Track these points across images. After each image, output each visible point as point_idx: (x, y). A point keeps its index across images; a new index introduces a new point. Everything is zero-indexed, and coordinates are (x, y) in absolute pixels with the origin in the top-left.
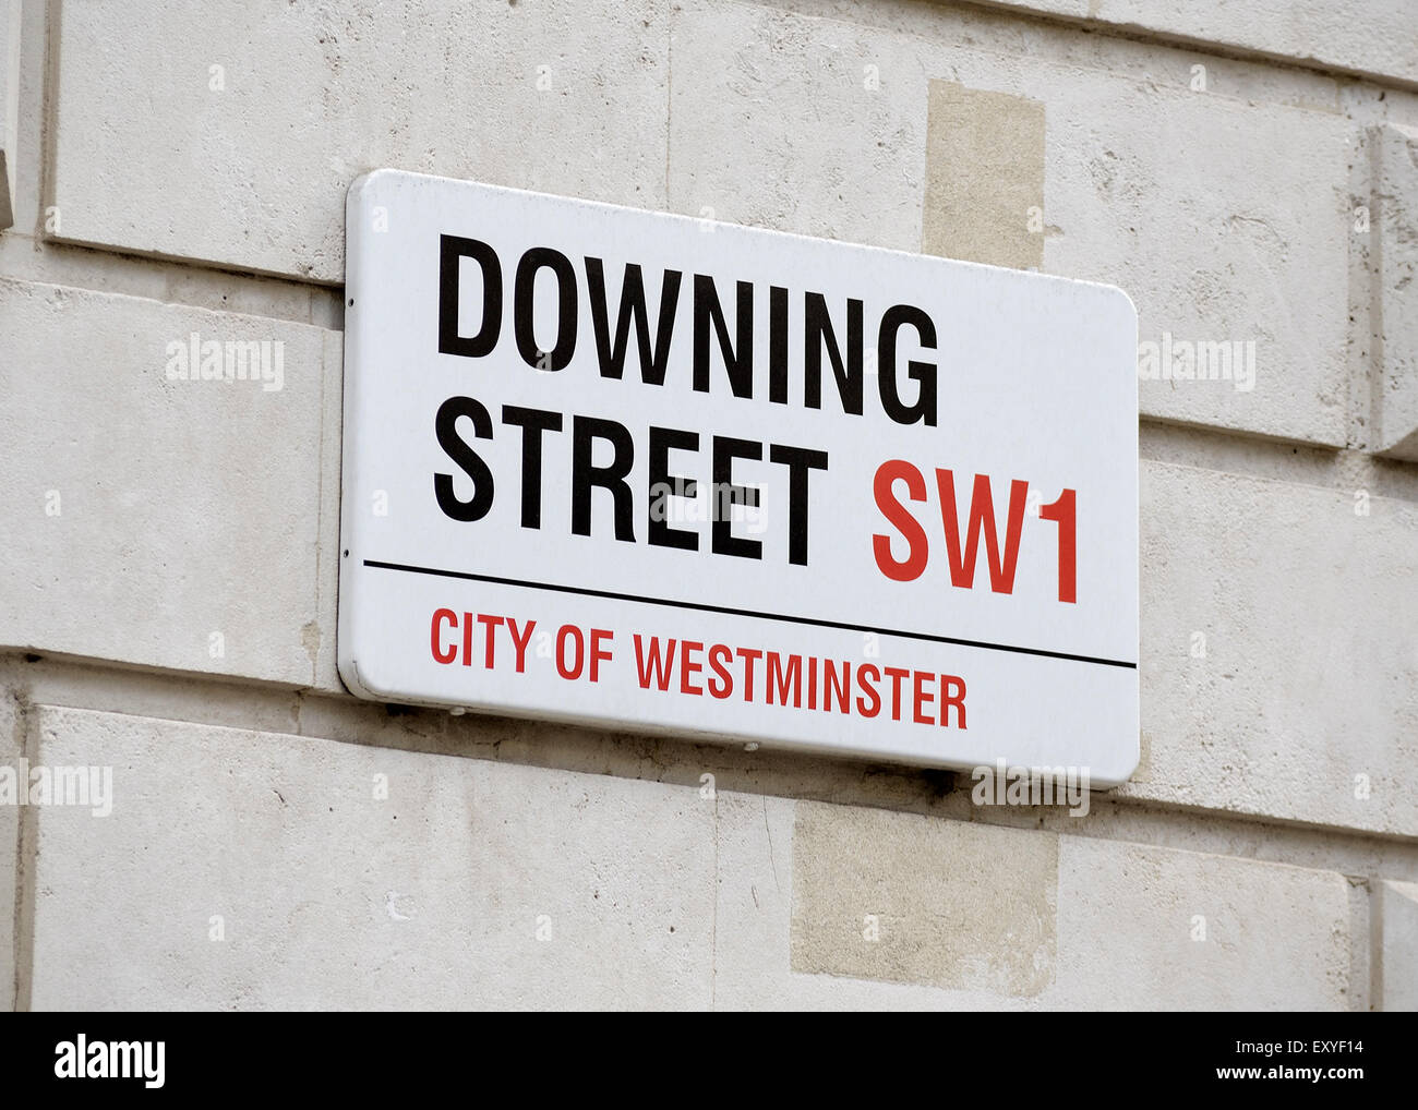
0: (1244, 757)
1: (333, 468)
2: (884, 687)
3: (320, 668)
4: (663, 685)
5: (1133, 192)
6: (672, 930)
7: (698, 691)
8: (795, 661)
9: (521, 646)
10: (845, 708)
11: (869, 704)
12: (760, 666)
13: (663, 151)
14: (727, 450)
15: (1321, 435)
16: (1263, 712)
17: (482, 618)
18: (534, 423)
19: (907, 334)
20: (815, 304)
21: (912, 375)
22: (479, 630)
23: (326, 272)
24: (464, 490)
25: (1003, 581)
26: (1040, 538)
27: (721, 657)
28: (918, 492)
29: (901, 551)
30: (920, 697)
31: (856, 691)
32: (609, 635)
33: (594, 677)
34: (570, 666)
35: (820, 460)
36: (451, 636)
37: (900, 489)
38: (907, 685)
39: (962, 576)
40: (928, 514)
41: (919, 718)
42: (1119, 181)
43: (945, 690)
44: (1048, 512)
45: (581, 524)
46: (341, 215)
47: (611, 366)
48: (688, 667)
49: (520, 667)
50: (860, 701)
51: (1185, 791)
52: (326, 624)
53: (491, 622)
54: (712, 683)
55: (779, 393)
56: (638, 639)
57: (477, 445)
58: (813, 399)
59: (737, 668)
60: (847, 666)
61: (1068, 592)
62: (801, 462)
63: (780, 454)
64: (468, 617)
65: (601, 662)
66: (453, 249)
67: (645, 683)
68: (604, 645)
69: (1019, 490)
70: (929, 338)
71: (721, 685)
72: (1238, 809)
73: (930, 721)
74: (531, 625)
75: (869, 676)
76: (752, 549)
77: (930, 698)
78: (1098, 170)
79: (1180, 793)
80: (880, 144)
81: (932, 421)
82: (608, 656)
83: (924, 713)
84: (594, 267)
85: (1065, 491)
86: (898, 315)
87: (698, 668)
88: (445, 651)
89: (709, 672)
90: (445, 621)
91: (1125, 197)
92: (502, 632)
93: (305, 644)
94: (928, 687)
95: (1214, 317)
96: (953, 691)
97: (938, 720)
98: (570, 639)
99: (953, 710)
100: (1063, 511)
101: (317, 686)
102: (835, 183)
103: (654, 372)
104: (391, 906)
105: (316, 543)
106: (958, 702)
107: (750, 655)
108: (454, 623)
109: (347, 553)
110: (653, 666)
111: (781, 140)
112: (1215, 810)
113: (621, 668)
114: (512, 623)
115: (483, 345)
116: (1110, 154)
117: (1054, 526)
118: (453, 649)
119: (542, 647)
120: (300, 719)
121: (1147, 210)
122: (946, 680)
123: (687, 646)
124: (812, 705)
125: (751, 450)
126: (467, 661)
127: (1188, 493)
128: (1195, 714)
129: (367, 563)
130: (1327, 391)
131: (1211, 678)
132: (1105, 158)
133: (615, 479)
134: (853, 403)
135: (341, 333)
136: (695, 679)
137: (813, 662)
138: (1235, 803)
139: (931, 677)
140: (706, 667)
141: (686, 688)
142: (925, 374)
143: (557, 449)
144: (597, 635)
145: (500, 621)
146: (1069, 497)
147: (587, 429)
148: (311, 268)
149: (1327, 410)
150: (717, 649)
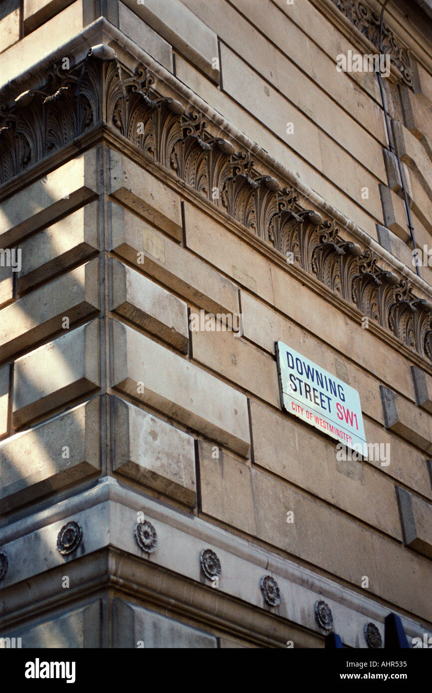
2: (343, 434)
3: (280, 406)
4: (318, 423)
8: (332, 426)
9: (302, 411)
12: (329, 425)
14: (321, 394)
15: (382, 423)
17: (297, 405)
18: (300, 381)
19: (341, 389)
20: (330, 380)
21: (342, 395)
22: (297, 407)
24: (294, 387)
28: (341, 409)
29: (340, 415)
30: (347, 438)
32: (312, 414)
33: (311, 419)
34: (308, 417)
36: (294, 407)
37: (339, 407)
38: (345, 435)
39: (347, 422)
40: (342, 412)
41: (348, 441)
43: (349, 438)
45: (307, 397)
47: (308, 377)
49: (302, 414)
52: (281, 401)
53: (299, 406)
54: (324, 426)
55: (327, 390)
56: (315, 416)
57: (294, 382)
58: (331, 392)
59: (326, 425)
60: (338, 430)
62: (329, 399)
63: (326, 397)
66: (288, 353)
67: (316, 423)
74: (303, 409)
76: (325, 408)
81: (345, 402)
82: (312, 417)
84: (304, 363)
86: (339, 386)
87: (322, 423)
92: (300, 408)
93: (279, 403)
98: (307, 412)
101: (280, 408)
103: (313, 380)
105: (277, 390)
106: (351, 440)
107: (327, 423)
108: (294, 405)
109: (283, 391)
110: (317, 420)
113: (314, 419)
115: (293, 368)
119: (304, 412)
125: (323, 395)
126: (296, 410)
129: (285, 393)
130: (382, 418)
133: (309, 392)
134: (335, 395)
135: (278, 363)
137: (335, 428)
139: (348, 435)
141: (321, 425)
143: (303, 385)
144: (310, 413)
147: (306, 384)
148: (274, 353)
149: (382, 420)
150: (324, 421)
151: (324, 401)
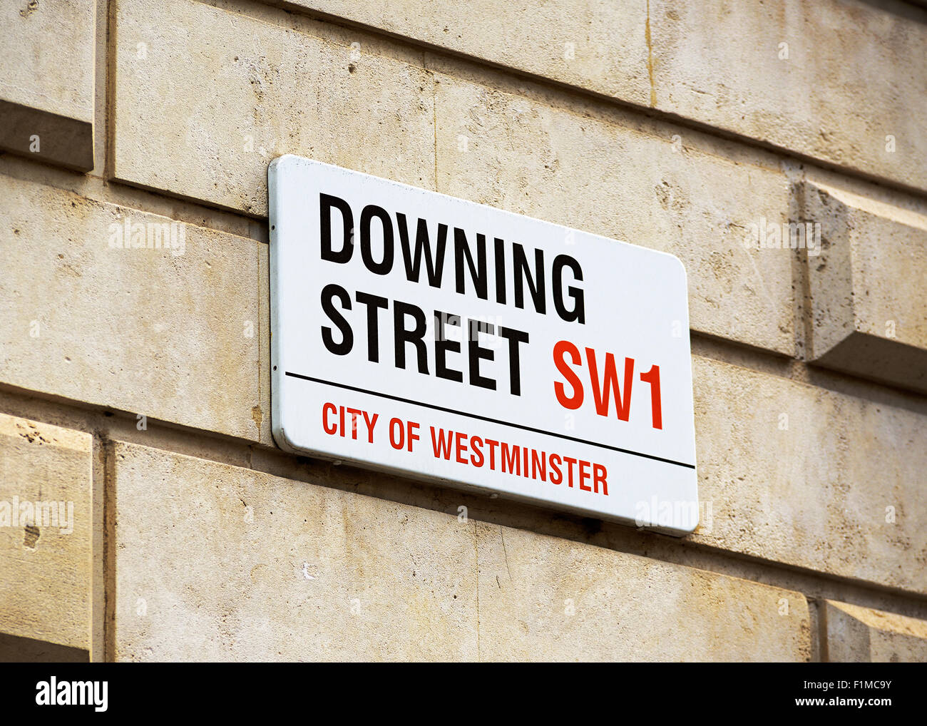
0: (751, 525)
1: (266, 320)
2: (564, 467)
3: (262, 432)
4: (447, 457)
5: (679, 206)
6: (455, 597)
7: (465, 462)
8: (516, 449)
9: (371, 427)
10: (544, 479)
11: (556, 477)
12: (498, 450)
13: (433, 160)
14: (475, 327)
15: (781, 349)
16: (759, 500)
17: (350, 410)
18: (374, 303)
19: (567, 271)
20: (518, 249)
21: (571, 295)
22: (348, 416)
23: (258, 210)
24: (338, 337)
25: (623, 414)
26: (641, 391)
27: (477, 443)
28: (577, 361)
29: (569, 392)
30: (583, 475)
31: (549, 469)
32: (417, 426)
33: (410, 449)
34: (397, 441)
35: (524, 337)
36: (333, 419)
37: (567, 357)
38: (576, 467)
39: (602, 409)
40: (582, 372)
41: (583, 487)
42: (671, 199)
43: (595, 473)
44: (644, 377)
45: (400, 362)
46: (265, 180)
47: (413, 275)
48: (460, 448)
49: (371, 440)
50: (551, 475)
51: (722, 541)
52: (264, 408)
53: (354, 412)
54: (473, 457)
55: (501, 298)
56: (432, 429)
57: (344, 313)
58: (519, 303)
59: (485, 450)
60: (543, 454)
61: (657, 423)
62: (515, 338)
63: (504, 332)
64: (342, 408)
65: (414, 441)
66: (327, 201)
67: (437, 455)
68: (415, 431)
69: (629, 363)
70: (578, 275)
71: (477, 459)
72: (750, 553)
73: (588, 489)
74: (376, 416)
75: (555, 461)
76: (490, 384)
77: (588, 476)
78: (660, 192)
79: (718, 542)
80: (546, 167)
81: (582, 321)
82: (417, 438)
83: (586, 484)
84: (401, 218)
85: (654, 366)
86: (562, 261)
87: (465, 448)
88: (330, 427)
89: (471, 451)
90: (330, 410)
91: (674, 208)
92: (360, 418)
93: (254, 418)
94: (587, 470)
95: (724, 278)
96: (600, 473)
97: (593, 489)
98: (397, 426)
99: (600, 484)
100: (653, 377)
101: (261, 442)
102: (524, 186)
103: (435, 281)
104: (305, 571)
105: (258, 362)
106: (603, 479)
107: (493, 444)
108: (335, 412)
109: (275, 368)
110: (441, 445)
111: (495, 159)
112: (737, 553)
113: (424, 445)
114: (365, 414)
115: (344, 257)
116: (665, 183)
117: (648, 385)
118: (335, 426)
119: (382, 429)
120: (251, 462)
121: (686, 216)
122: (596, 467)
123: (460, 436)
124: (526, 475)
125: (488, 328)
126: (343, 434)
127: (715, 375)
128: (725, 498)
129: (288, 374)
130: (784, 325)
131: (732, 479)
132: (663, 185)
133: (417, 337)
134: (541, 308)
135: (267, 245)
136: (464, 455)
137: (526, 450)
138: (748, 550)
139: (588, 464)
140: (469, 448)
141: (459, 459)
142: (577, 294)
143: (386, 318)
144: (411, 425)
145: (359, 412)
146: (655, 370)
147: (401, 309)
148: (250, 208)
149: (784, 335)
150: (475, 439)
151: (489, 355)
